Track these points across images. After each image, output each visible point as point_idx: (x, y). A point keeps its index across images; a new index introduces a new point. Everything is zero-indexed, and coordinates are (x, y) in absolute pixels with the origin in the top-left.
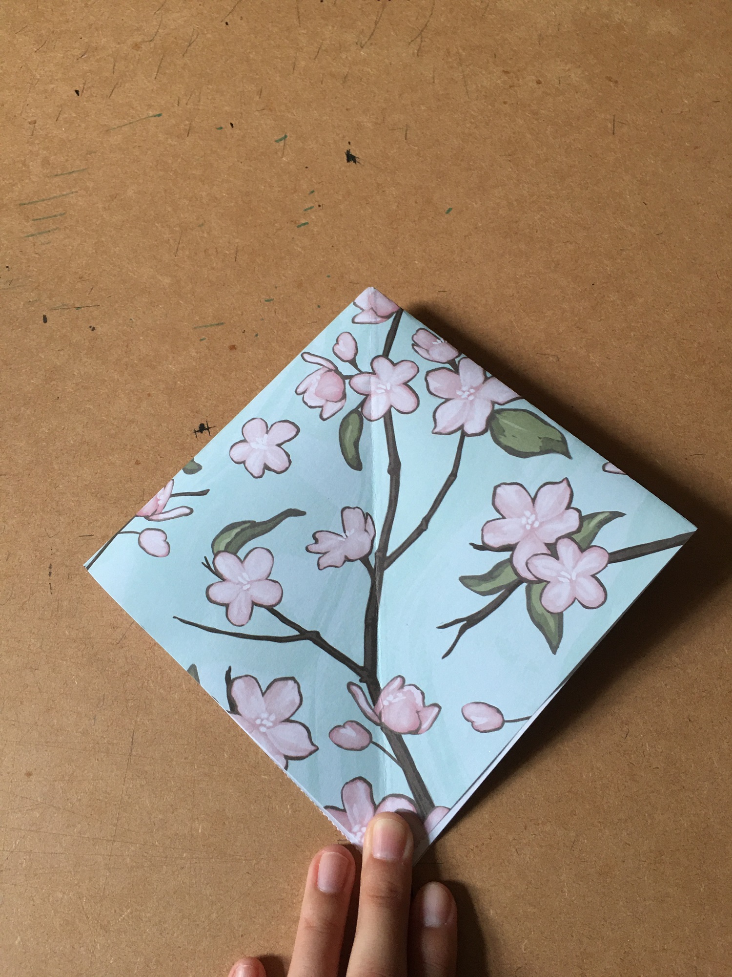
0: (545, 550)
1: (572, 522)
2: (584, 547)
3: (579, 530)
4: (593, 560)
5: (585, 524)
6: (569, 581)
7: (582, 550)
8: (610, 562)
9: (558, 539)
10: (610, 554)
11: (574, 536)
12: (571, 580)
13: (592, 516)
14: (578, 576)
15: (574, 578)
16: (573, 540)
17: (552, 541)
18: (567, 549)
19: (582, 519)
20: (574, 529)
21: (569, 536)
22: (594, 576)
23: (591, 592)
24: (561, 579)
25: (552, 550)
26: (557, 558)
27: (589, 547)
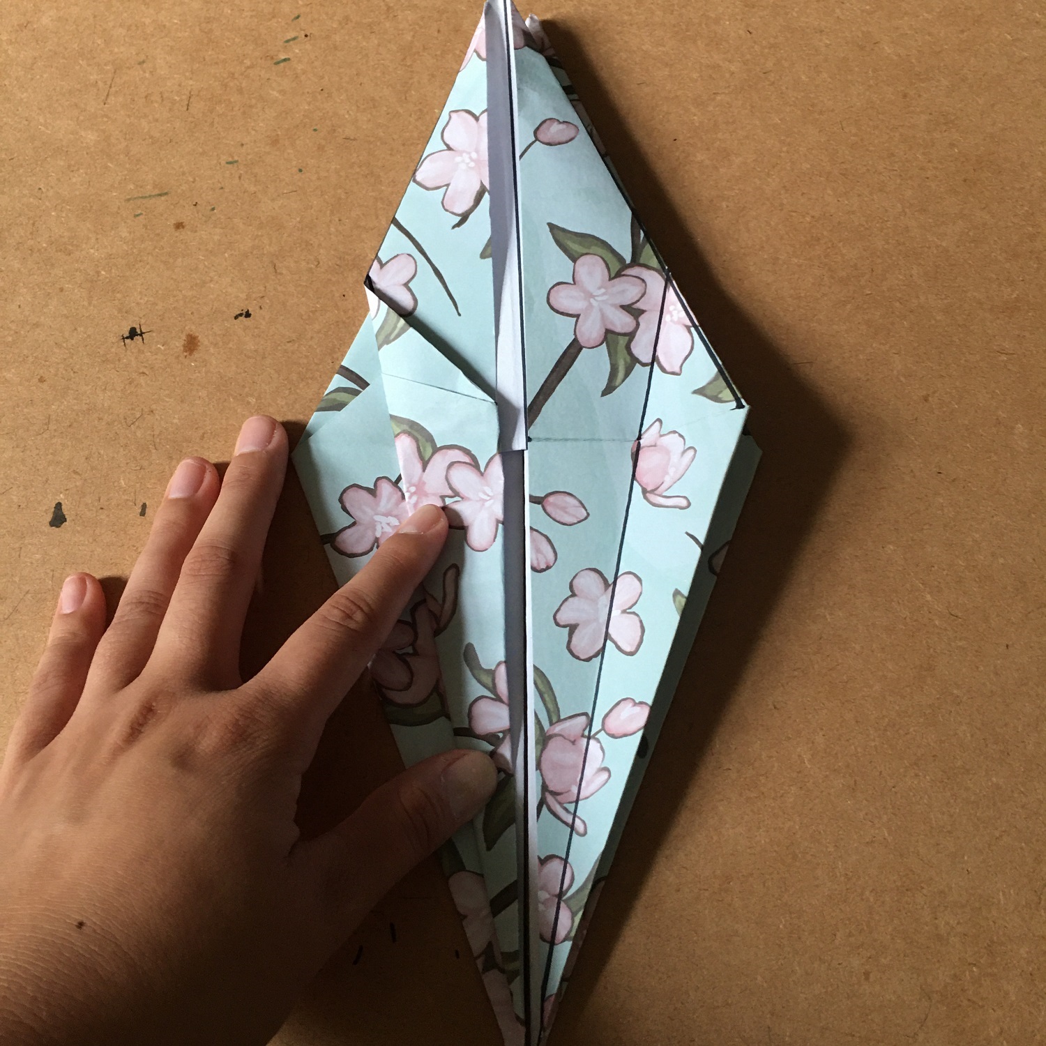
0: (639, 305)
1: (641, 349)
2: (609, 336)
3: (628, 348)
4: (591, 330)
5: (628, 359)
6: (595, 294)
7: (608, 332)
8: (575, 340)
9: (638, 325)
10: (581, 348)
11: (627, 338)
12: (592, 296)
13: (628, 372)
14: (591, 305)
15: (592, 300)
16: (624, 335)
17: (641, 319)
18: (622, 322)
19: (635, 360)
20: (633, 345)
21: (631, 336)
22: (578, 316)
23: (565, 299)
24: (603, 290)
25: (633, 311)
26: (623, 307)
27: (605, 339)
